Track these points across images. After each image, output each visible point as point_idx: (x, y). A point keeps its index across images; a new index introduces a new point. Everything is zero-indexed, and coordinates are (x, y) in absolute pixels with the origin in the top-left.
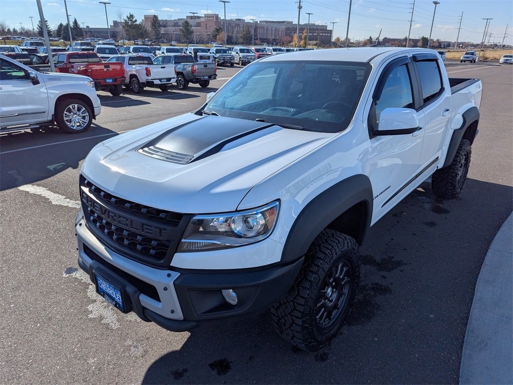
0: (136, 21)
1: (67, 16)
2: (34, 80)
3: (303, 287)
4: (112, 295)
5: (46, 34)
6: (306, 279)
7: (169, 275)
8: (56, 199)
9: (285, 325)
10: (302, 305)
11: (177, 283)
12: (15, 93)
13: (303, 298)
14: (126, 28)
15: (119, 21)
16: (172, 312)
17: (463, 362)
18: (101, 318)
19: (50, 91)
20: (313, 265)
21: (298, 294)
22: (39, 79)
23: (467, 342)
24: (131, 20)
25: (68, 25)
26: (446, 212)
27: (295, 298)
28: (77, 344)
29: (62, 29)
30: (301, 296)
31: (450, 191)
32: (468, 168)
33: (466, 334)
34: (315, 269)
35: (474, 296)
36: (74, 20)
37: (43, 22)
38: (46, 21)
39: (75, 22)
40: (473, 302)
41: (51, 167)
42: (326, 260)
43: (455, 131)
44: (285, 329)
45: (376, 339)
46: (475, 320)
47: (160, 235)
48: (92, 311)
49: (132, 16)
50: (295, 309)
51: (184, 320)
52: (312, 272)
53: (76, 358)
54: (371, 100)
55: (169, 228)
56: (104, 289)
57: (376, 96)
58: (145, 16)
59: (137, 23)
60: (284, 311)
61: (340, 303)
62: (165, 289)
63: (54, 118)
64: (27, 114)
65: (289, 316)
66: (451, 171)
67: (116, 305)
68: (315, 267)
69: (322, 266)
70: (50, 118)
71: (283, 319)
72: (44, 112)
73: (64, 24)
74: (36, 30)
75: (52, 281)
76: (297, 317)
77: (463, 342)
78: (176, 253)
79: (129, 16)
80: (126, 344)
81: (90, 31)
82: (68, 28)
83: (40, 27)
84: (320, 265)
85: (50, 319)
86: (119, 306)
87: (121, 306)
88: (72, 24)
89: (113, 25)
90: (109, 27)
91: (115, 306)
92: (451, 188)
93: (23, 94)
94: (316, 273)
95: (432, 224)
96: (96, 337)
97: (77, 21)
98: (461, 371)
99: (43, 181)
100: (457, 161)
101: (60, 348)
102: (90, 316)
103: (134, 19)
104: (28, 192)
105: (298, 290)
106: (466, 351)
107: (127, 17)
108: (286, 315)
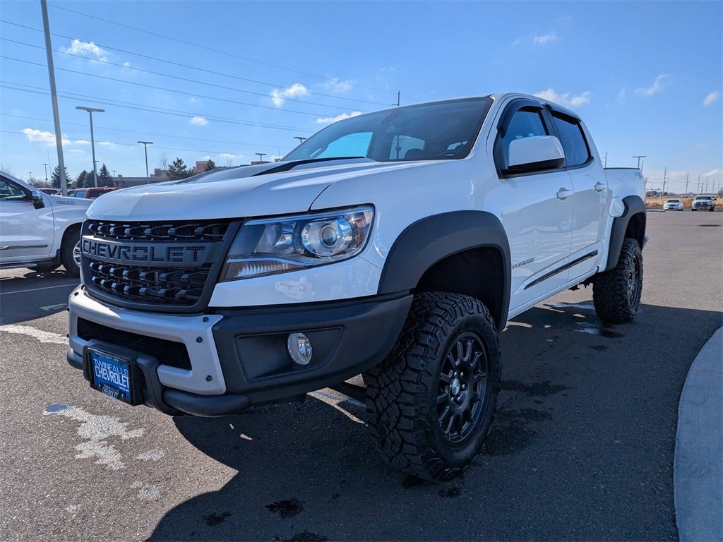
0: (185, 167)
1: (94, 161)
2: (38, 202)
3: (414, 355)
4: (115, 382)
5: (63, 184)
6: (419, 344)
7: (205, 320)
8: (43, 336)
9: (388, 425)
10: (413, 382)
11: (216, 328)
12: (10, 221)
13: (415, 371)
14: (172, 176)
15: (162, 169)
16: (209, 378)
17: (677, 494)
18: (96, 458)
19: (58, 219)
20: (428, 324)
21: (407, 366)
22: (45, 202)
23: (677, 468)
24: (179, 167)
25: (93, 172)
26: (620, 335)
27: (402, 374)
28: (52, 489)
29: (85, 177)
30: (412, 369)
31: (621, 308)
32: (641, 281)
33: (675, 460)
34: (430, 328)
35: (678, 419)
36: (102, 166)
37: (61, 169)
38: (65, 168)
39: (104, 169)
40: (678, 425)
41: (46, 308)
42: (446, 318)
43: (615, 219)
44: (388, 431)
45: (535, 470)
46: (685, 444)
47: (195, 258)
48: (81, 451)
49: (179, 161)
50: (403, 390)
51: (227, 393)
52: (427, 333)
53: (46, 505)
54: (495, 132)
55: (208, 245)
56: (103, 377)
57: (502, 129)
58: (197, 162)
59: (186, 169)
60: (386, 399)
61: (473, 412)
62: (199, 340)
63: (59, 255)
64: (22, 247)
65: (395, 406)
66: (618, 277)
67: (121, 396)
68: (430, 325)
69: (440, 326)
70: (53, 254)
71: (385, 414)
72: (46, 246)
73: (89, 171)
74: (50, 180)
75: (25, 420)
76: (407, 404)
77: (673, 470)
78: (218, 282)
79: (176, 161)
80: (132, 487)
81: (123, 182)
82: (93, 176)
83: (55, 175)
84: (437, 323)
85: (12, 462)
86: (125, 396)
87: (128, 396)
88: (99, 172)
89: (154, 174)
90: (149, 176)
91: (119, 397)
92: (621, 303)
93: (19, 223)
94: (433, 334)
95: (602, 348)
96: (84, 479)
97: (107, 168)
98: (675, 503)
99: (32, 321)
100: (624, 263)
101: (22, 494)
102: (78, 456)
103: (183, 165)
104: (7, 332)
105: (406, 360)
106: (678, 481)
107: (174, 163)
108: (389, 405)
